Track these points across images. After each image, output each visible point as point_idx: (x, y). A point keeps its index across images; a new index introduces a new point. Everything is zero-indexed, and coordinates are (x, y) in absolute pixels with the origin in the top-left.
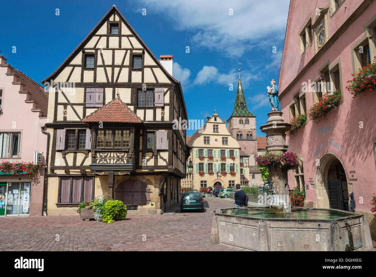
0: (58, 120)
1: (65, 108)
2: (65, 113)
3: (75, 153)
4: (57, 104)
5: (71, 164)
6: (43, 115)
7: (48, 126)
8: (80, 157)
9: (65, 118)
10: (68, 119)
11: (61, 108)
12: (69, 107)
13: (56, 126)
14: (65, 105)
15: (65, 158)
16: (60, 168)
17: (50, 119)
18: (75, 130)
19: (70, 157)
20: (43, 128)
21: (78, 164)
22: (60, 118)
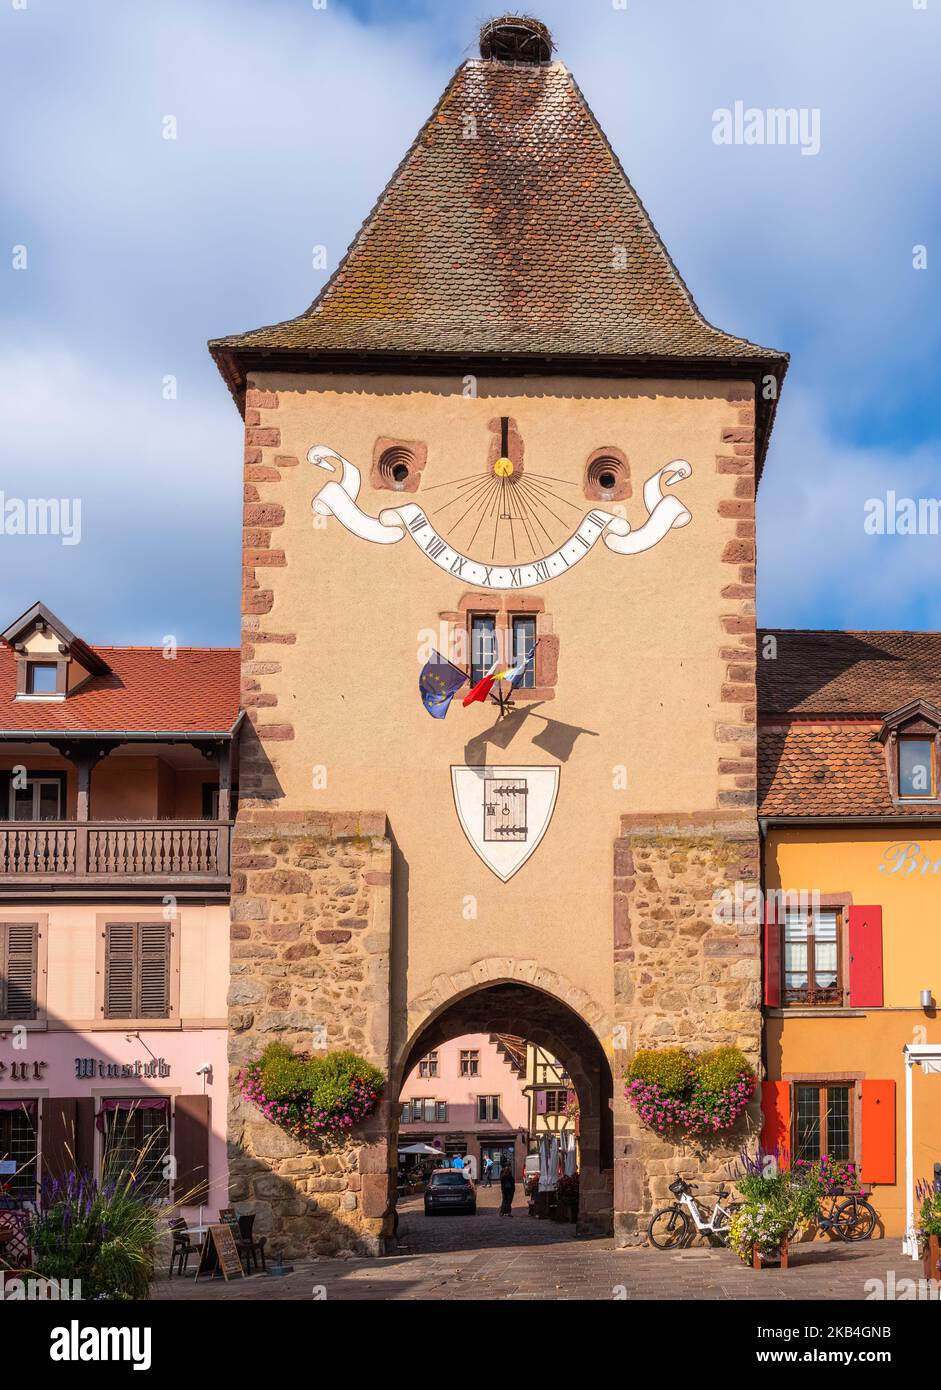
0: (538, 1082)
1: (545, 1069)
2: (545, 1074)
3: (557, 1116)
4: (536, 1065)
5: (552, 1128)
6: (522, 1076)
7: (528, 1088)
8: (562, 1120)
9: (545, 1080)
10: (548, 1081)
11: (540, 1069)
12: (548, 1067)
13: (536, 1088)
14: (545, 1066)
15: (546, 1121)
16: (541, 1132)
17: (529, 1081)
18: (555, 1093)
19: (551, 1120)
20: (523, 1091)
21: (560, 1128)
22: (540, 1080)
